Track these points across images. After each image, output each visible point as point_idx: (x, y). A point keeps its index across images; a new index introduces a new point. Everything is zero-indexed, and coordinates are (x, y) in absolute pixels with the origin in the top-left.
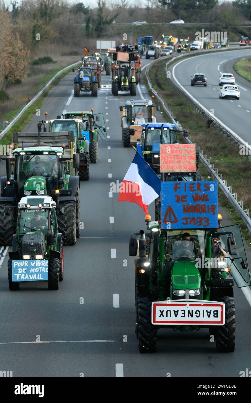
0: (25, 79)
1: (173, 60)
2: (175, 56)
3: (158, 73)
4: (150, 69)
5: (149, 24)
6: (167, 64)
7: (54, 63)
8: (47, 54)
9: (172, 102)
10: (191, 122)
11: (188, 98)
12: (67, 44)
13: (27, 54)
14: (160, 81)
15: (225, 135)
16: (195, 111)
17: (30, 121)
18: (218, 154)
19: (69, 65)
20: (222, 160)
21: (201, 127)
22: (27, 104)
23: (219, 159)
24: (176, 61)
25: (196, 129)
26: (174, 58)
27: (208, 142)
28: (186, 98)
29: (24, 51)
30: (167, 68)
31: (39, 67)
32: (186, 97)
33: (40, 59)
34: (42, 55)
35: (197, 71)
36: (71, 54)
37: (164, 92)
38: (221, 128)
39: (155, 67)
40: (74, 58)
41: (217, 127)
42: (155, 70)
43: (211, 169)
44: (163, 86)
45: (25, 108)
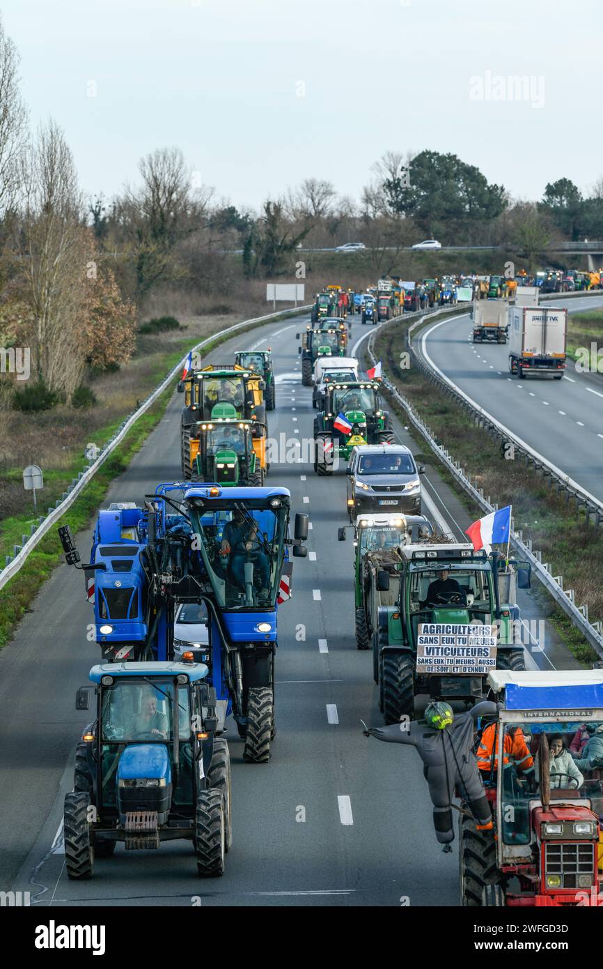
0: (126, 363)
1: (421, 321)
2: (424, 315)
3: (393, 349)
4: (376, 340)
5: (371, 249)
6: (411, 329)
7: (182, 329)
8: (167, 312)
9: (426, 406)
10: (468, 446)
11: (458, 398)
12: (207, 292)
13: (130, 312)
15: (539, 472)
16: (475, 424)
17: (142, 446)
18: (527, 511)
19: (212, 333)
20: (536, 522)
21: (489, 456)
22: (134, 414)
23: (530, 522)
24: (429, 323)
26: (424, 318)
27: (506, 486)
28: (454, 399)
29: (124, 306)
30: (412, 338)
31: (152, 337)
32: (454, 396)
33: (153, 322)
34: (158, 315)
36: (216, 311)
37: (408, 386)
38: (530, 457)
39: (386, 335)
40: (222, 319)
41: (522, 455)
42: (386, 342)
43: (517, 541)
44: (405, 375)
45: (130, 420)
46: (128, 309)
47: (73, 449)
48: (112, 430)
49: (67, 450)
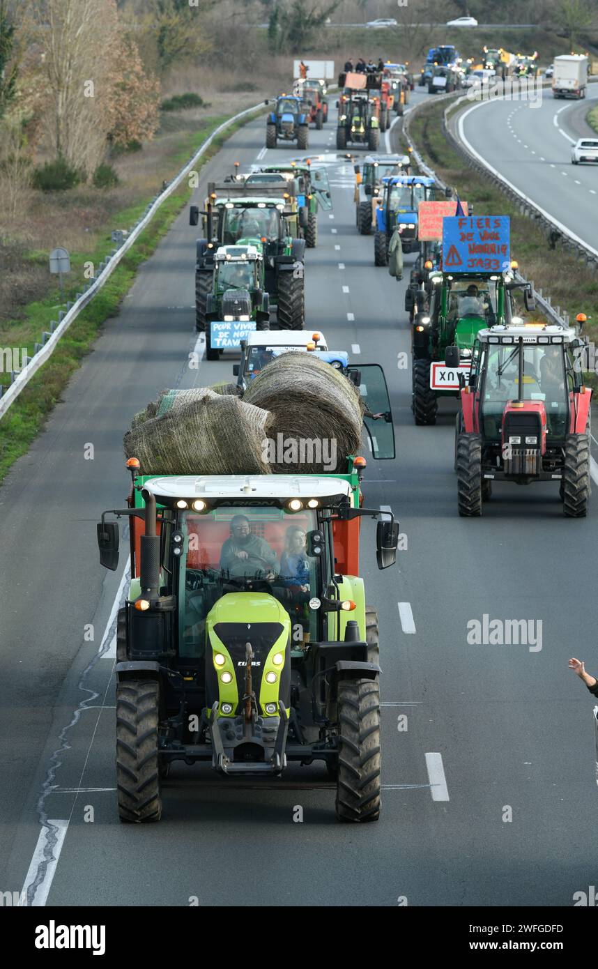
0: (148, 140)
1: (457, 102)
2: (460, 96)
3: (429, 132)
4: (411, 122)
5: (403, 26)
6: (447, 111)
7: (205, 106)
8: (189, 88)
9: (468, 192)
11: (501, 185)
12: (232, 67)
13: (153, 88)
14: (435, 148)
16: (519, 212)
17: (169, 230)
19: (238, 111)
21: (536, 247)
22: (159, 195)
24: (464, 106)
25: (525, 251)
26: (461, 99)
27: (557, 279)
28: (497, 185)
29: (147, 81)
30: (448, 120)
31: (174, 114)
32: (497, 182)
33: (175, 99)
34: (180, 91)
35: (510, 127)
36: (240, 88)
37: (447, 171)
38: (582, 249)
40: (247, 97)
41: (573, 247)
42: (421, 124)
44: (442, 158)
45: (157, 202)
46: (151, 85)
47: (97, 232)
48: (137, 212)
49: (90, 232)
